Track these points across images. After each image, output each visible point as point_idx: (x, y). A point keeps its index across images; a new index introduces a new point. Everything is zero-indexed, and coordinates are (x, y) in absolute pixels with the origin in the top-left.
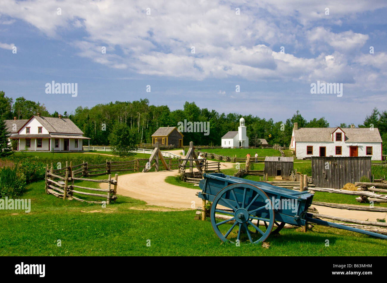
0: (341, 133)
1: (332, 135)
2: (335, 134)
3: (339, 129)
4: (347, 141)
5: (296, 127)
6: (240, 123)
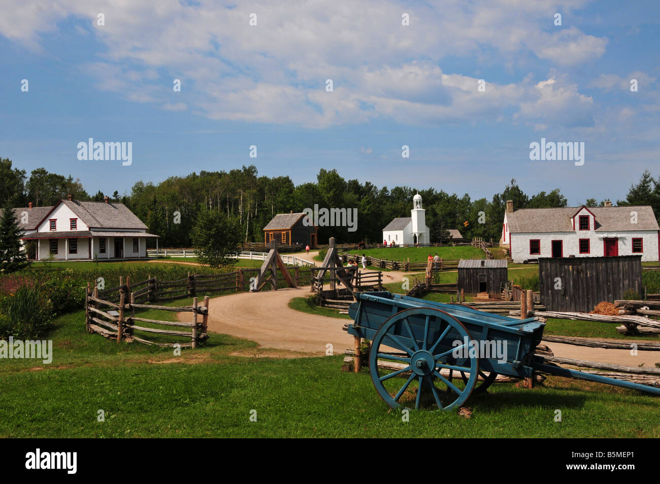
0: (589, 216)
1: (572, 220)
2: (577, 218)
3: (584, 209)
4: (599, 229)
5: (509, 208)
6: (415, 204)
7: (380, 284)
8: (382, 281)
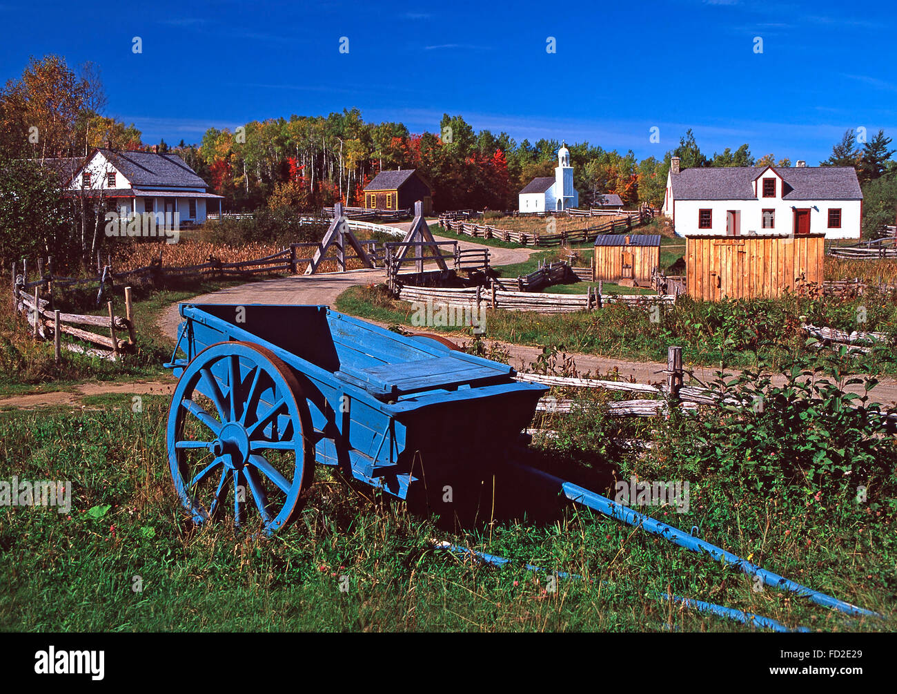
0: (775, 178)
1: (754, 183)
2: (760, 181)
3: (770, 169)
4: (787, 197)
5: (675, 167)
6: (560, 160)
7: (486, 266)
8: (489, 261)
